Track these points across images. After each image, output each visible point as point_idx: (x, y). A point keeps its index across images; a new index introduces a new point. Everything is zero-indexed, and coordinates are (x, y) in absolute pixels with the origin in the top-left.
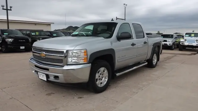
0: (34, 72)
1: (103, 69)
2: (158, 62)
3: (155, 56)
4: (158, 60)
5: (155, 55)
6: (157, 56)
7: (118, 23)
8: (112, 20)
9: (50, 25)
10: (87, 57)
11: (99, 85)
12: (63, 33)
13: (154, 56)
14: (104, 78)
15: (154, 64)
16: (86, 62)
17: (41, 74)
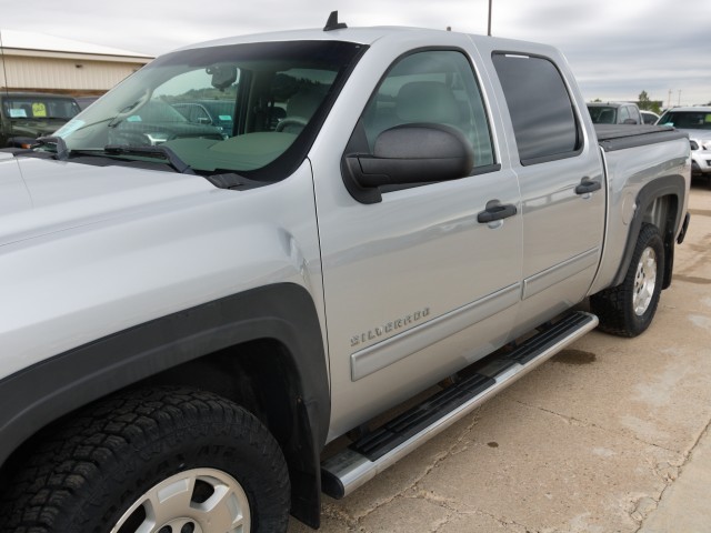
2: (664, 293)
3: (648, 260)
4: (664, 278)
5: (648, 252)
6: (658, 262)
7: (366, 47)
8: (333, 23)
13: (640, 265)
15: (640, 309)
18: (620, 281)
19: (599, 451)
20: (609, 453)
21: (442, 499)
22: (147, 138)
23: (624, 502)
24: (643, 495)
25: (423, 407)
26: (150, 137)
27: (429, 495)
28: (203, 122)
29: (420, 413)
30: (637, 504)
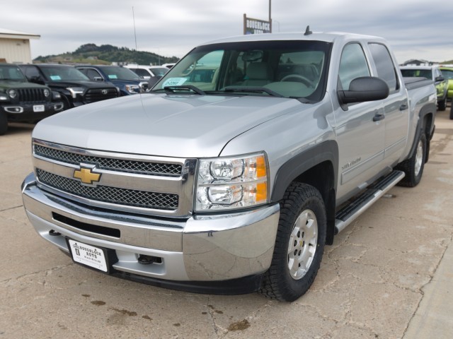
0: (45, 233)
1: (306, 214)
3: (419, 148)
4: (425, 160)
5: (420, 143)
9: (26, 41)
10: (268, 178)
11: (295, 275)
12: (80, 70)
14: (305, 246)
15: (417, 173)
16: (265, 201)
17: (84, 249)
18: (411, 157)
19: (419, 227)
20: (423, 227)
21: (360, 245)
22: (70, 92)
23: (438, 241)
24: (444, 239)
25: (351, 205)
26: (71, 90)
27: (353, 244)
28: (98, 80)
29: (350, 207)
30: (443, 242)
